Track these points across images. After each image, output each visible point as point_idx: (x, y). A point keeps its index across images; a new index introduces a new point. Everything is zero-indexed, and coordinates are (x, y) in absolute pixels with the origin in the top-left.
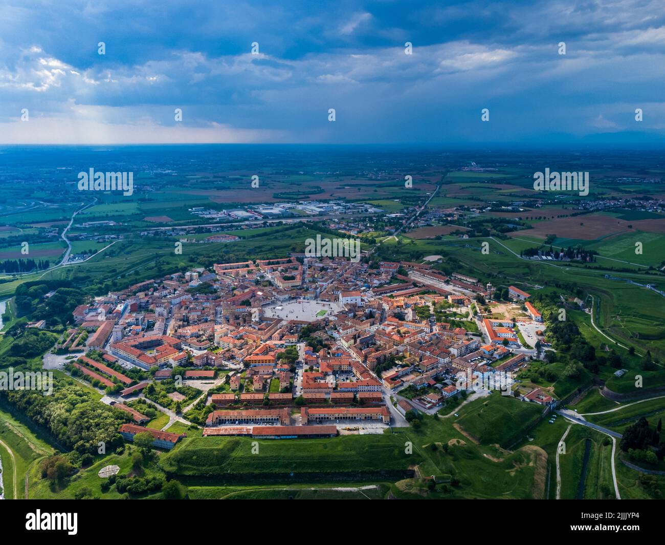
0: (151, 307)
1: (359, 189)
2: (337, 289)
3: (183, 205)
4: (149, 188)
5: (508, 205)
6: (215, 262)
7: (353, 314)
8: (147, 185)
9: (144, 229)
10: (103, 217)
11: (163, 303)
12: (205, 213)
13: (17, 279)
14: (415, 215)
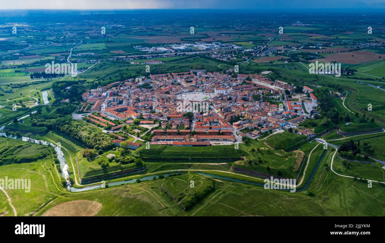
0: (120, 94)
1: (230, 36)
2: (214, 87)
3: (130, 45)
4: (110, 35)
5: (314, 45)
7: (221, 98)
8: (109, 33)
9: (111, 57)
10: (87, 51)
11: (126, 92)
12: (143, 49)
13: (50, 81)
14: (260, 50)
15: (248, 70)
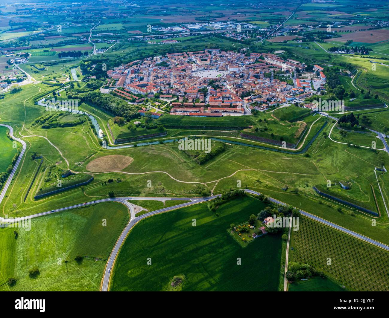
0: (140, 71)
1: (245, 15)
2: (227, 65)
4: (126, 15)
5: (332, 24)
6: (167, 53)
7: (234, 76)
8: (125, 13)
9: (129, 37)
10: (106, 31)
11: (146, 70)
12: (159, 29)
13: (77, 60)
14: (275, 29)
15: (261, 49)
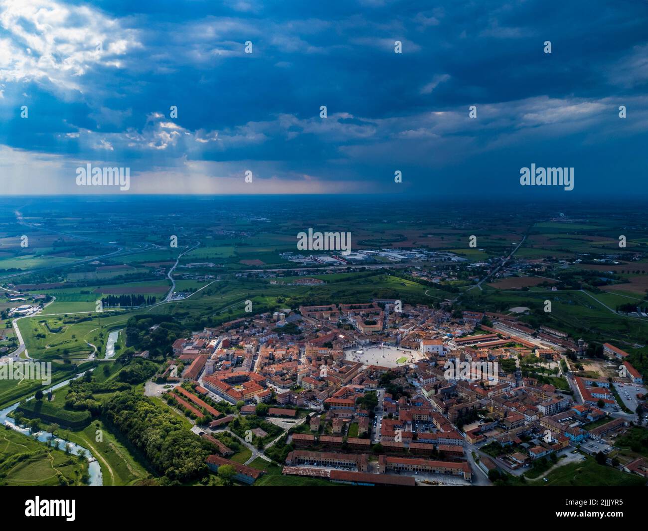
0: (241, 344)
2: (419, 336)
3: (274, 250)
4: (245, 234)
5: (601, 258)
6: (301, 304)
7: (434, 363)
8: (244, 231)
9: (239, 271)
10: (203, 259)
11: (252, 341)
12: (294, 257)
13: (129, 312)
14: (500, 265)
15: (482, 302)
